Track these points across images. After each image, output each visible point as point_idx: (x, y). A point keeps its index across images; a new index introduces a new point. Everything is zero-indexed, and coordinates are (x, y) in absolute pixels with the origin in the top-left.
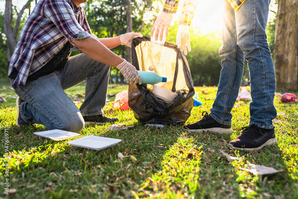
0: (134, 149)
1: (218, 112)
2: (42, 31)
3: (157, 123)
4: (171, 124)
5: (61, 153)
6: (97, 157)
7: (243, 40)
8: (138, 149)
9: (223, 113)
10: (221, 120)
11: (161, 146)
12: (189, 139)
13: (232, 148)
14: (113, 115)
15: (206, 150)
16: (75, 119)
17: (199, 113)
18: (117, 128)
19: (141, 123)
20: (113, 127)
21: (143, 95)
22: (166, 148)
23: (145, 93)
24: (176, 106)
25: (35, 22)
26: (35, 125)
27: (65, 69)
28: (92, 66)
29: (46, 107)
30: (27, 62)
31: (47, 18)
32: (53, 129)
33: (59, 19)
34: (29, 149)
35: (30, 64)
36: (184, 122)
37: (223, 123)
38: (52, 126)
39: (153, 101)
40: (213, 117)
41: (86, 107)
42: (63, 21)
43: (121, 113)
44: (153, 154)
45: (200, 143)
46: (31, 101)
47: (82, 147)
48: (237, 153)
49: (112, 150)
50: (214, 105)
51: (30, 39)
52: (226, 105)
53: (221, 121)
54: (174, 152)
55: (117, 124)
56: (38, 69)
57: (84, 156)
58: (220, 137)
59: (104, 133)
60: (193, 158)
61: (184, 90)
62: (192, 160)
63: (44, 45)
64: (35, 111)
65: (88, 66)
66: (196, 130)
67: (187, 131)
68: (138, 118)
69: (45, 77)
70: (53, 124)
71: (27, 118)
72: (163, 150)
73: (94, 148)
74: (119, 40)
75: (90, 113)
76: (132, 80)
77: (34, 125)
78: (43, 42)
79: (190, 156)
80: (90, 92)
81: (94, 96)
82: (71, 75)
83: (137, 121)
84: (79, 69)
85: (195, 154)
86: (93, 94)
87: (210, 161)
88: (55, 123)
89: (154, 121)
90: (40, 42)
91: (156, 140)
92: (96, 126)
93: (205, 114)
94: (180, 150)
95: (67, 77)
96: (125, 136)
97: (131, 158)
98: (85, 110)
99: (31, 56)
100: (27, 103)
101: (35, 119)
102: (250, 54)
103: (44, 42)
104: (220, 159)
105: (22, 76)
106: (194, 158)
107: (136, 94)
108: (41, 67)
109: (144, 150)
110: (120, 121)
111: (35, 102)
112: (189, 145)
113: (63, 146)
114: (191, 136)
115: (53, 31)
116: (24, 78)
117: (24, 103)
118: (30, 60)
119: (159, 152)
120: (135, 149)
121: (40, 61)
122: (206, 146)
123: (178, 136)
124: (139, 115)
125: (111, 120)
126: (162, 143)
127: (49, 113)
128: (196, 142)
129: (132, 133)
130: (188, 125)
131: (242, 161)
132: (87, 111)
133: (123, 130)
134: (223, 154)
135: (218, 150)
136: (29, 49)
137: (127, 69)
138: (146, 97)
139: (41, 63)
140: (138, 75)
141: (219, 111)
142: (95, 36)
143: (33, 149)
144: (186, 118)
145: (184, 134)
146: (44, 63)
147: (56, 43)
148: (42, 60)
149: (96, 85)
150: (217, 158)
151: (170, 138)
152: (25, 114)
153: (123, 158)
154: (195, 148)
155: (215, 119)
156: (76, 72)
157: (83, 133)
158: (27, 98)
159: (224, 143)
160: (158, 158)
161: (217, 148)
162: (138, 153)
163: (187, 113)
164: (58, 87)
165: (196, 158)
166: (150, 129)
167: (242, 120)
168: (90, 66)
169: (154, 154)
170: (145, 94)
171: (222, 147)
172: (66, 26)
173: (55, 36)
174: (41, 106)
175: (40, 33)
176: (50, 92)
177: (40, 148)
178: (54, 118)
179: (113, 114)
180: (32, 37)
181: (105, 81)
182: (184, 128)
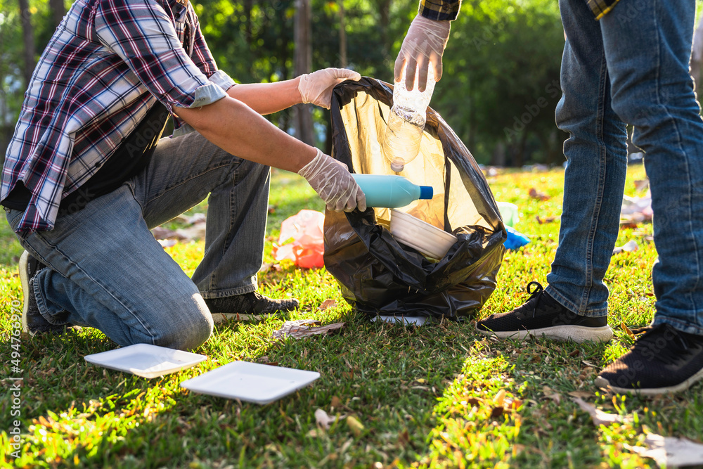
0: (355, 398)
1: (570, 283)
2: (93, 82)
3: (405, 314)
4: (443, 315)
5: (167, 412)
6: (263, 422)
7: (629, 98)
8: (363, 397)
9: (583, 287)
10: (579, 305)
11: (420, 384)
12: (493, 360)
13: (607, 388)
14: (280, 287)
15: (539, 394)
16: (190, 314)
17: (518, 273)
18: (298, 330)
19: (360, 315)
20: (288, 328)
21: (365, 242)
22: (434, 389)
23: (369, 236)
24: (453, 270)
25: (71, 57)
26: (76, 330)
27: (150, 173)
28: (224, 161)
29: (110, 285)
30: (56, 168)
31: (104, 46)
32: (130, 343)
33: (138, 54)
34: (84, 404)
35: (66, 174)
36: (480, 307)
37: (586, 312)
38: (127, 334)
39: (390, 258)
40: (556, 299)
41: (211, 275)
42: (150, 58)
43: (301, 279)
44: (404, 411)
45: (523, 372)
46: (69, 268)
47: (219, 396)
48: (619, 402)
49: (297, 401)
50: (554, 266)
51: (59, 102)
52: (589, 263)
53: (578, 309)
54: (455, 403)
55: (297, 320)
56: (83, 182)
57: (232, 423)
58: (578, 353)
59: (266, 347)
60: (504, 419)
61: (476, 227)
62: (503, 425)
63: (97, 120)
64: (78, 294)
65: (213, 164)
66: (512, 333)
67: (488, 337)
68: (352, 301)
69: (103, 200)
70: (129, 329)
71: (55, 312)
72: (426, 398)
73: (253, 400)
74: (297, 89)
75: (220, 289)
76: (341, 204)
77: (73, 330)
78: (97, 113)
79: (497, 414)
80: (220, 231)
81: (232, 244)
82: (166, 189)
83: (349, 307)
84: (188, 173)
85: (510, 407)
86: (229, 238)
87: (549, 426)
88: (137, 327)
89: (396, 308)
90: (88, 111)
91: (407, 365)
92: (242, 328)
93: (533, 288)
94: (471, 397)
95: (157, 195)
96: (323, 357)
97: (348, 423)
98: (207, 281)
99: (65, 152)
100: (53, 273)
101: (77, 315)
102: (647, 136)
103: (99, 111)
104: (575, 421)
105: (46, 205)
106: (507, 420)
107: (345, 237)
108: (89, 177)
109: (377, 400)
110: (301, 306)
111: (80, 271)
112: (493, 380)
113: (170, 393)
114: (498, 352)
115: (122, 81)
116: (51, 212)
117: (46, 273)
118: (65, 161)
119: (416, 403)
120: (355, 396)
121: (86, 161)
122: (539, 382)
123: (464, 352)
124: (354, 290)
125: (280, 307)
126: (424, 375)
127: (120, 299)
128: (512, 371)
129: (341, 346)
130: (488, 320)
131: (631, 425)
132: (213, 285)
133: (317, 337)
134: (582, 408)
135: (571, 394)
136: (58, 130)
137: (326, 177)
138: (371, 246)
139: (91, 166)
140: (355, 187)
141: (571, 281)
142: (227, 79)
143: (93, 404)
144: (484, 296)
145: (478, 344)
146: (97, 165)
147: (128, 110)
148: (93, 157)
149: (235, 213)
150: (565, 418)
151: (442, 358)
152: (48, 301)
153: (331, 424)
154: (508, 390)
155: (563, 304)
156: (182, 181)
157: (212, 352)
158: (55, 258)
159: (588, 371)
160: (416, 419)
161: (566, 388)
162: (364, 407)
163: (484, 283)
164: (139, 226)
165: (512, 417)
166: (388, 333)
167: (642, 294)
168: (219, 163)
169: (406, 409)
170: (369, 239)
171: (581, 386)
172: (159, 71)
173: (128, 93)
174: (98, 281)
175: (87, 87)
176: (118, 243)
177: (113, 400)
178: (135, 313)
179: (278, 283)
180: (64, 97)
181: (259, 200)
182: (479, 326)
